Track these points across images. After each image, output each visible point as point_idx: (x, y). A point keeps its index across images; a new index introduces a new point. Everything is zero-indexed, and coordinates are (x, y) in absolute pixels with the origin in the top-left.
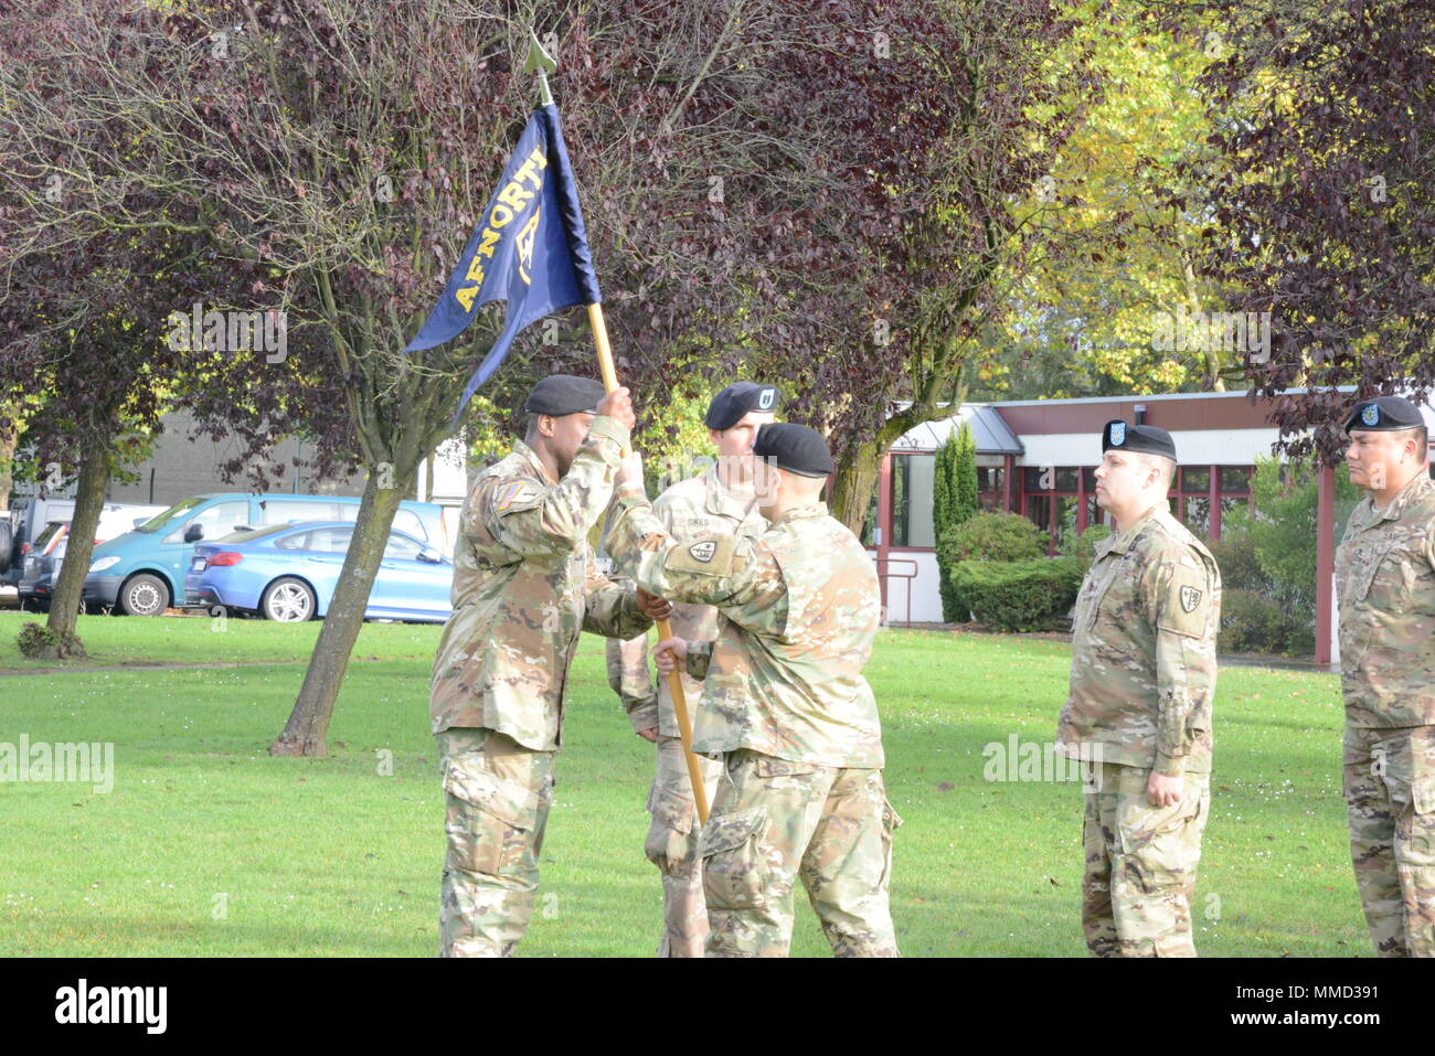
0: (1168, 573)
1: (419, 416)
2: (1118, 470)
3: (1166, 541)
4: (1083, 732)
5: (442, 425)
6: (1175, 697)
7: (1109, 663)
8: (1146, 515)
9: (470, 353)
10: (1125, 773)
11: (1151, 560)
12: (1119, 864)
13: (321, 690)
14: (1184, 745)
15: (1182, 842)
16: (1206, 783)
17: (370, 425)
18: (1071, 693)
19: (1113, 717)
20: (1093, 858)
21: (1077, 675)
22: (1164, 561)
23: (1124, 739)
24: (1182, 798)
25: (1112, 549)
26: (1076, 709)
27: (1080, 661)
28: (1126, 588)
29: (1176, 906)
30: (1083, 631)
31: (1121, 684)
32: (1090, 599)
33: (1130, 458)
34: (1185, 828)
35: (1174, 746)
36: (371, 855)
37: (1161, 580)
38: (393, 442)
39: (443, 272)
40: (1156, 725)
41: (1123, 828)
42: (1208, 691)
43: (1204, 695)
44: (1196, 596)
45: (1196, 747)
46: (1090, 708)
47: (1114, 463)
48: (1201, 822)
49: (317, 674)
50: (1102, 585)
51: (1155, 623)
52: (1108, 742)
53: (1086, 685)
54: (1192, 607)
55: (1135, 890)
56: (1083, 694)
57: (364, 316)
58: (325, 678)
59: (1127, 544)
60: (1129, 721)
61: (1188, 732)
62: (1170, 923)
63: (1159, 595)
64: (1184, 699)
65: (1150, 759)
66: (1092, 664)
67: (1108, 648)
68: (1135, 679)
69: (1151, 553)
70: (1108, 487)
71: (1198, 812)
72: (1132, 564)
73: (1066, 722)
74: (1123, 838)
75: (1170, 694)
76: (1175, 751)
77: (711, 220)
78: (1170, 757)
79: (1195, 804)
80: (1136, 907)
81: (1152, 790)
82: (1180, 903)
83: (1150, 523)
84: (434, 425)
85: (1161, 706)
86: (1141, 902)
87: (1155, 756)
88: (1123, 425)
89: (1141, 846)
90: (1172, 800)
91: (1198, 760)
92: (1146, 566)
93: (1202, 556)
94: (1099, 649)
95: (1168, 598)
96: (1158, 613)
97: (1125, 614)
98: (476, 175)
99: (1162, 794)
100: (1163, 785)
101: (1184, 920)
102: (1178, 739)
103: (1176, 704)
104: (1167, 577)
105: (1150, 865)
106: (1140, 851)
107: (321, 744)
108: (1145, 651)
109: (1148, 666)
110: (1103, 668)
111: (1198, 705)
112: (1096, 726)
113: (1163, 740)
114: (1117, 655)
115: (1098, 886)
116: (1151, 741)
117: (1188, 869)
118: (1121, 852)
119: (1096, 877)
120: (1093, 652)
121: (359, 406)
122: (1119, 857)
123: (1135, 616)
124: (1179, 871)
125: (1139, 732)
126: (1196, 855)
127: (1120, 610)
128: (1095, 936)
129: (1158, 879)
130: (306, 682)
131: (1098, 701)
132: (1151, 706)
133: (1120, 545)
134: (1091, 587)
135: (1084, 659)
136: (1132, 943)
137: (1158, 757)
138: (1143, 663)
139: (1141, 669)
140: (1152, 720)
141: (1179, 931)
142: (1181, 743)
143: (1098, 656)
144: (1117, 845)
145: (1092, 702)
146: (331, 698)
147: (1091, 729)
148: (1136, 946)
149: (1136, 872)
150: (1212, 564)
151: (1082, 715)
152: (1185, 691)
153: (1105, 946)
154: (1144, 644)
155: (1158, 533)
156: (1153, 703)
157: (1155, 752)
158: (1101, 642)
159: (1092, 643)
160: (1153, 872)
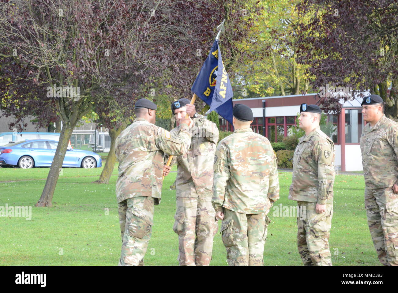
0: (321, 147)
1: (77, 108)
2: (305, 118)
3: (320, 138)
4: (296, 192)
5: (83, 111)
6: (324, 182)
7: (304, 173)
8: (314, 130)
9: (91, 90)
10: (309, 204)
11: (316, 143)
12: (308, 230)
13: (50, 188)
14: (326, 196)
15: (326, 223)
16: (332, 206)
17: (62, 111)
18: (293, 182)
19: (305, 188)
20: (300, 228)
21: (295, 176)
22: (320, 143)
23: (309, 194)
24: (325, 211)
25: (304, 140)
26: (294, 186)
27: (295, 172)
28: (308, 151)
29: (325, 241)
30: (296, 164)
31: (308, 179)
32: (298, 154)
33: (309, 114)
34: (327, 219)
35: (323, 196)
36: (76, 234)
37: (319, 149)
38: (69, 116)
39: (84, 67)
40: (318, 190)
41: (309, 220)
42: (333, 180)
43: (332, 181)
44: (329, 153)
45: (329, 196)
46: (298, 186)
47: (304, 116)
48: (331, 217)
49: (49, 183)
50: (301, 151)
51: (317, 161)
52: (304, 195)
53: (297, 179)
54: (328, 157)
55: (313, 237)
56: (296, 182)
57: (60, 80)
58: (51, 184)
59: (309, 139)
60: (310, 189)
61: (327, 192)
62: (323, 246)
63: (318, 153)
64: (326, 183)
65: (316, 200)
66: (299, 173)
67: (303, 168)
68: (311, 177)
69: (316, 142)
70: (302, 123)
71: (330, 215)
72: (310, 145)
73: (291, 190)
74: (309, 223)
75: (322, 182)
76: (324, 197)
77: (160, 50)
78: (322, 199)
79: (329, 212)
80: (314, 242)
81: (317, 209)
82: (326, 240)
83: (315, 133)
84: (81, 111)
85: (319, 185)
86: (315, 241)
87: (318, 199)
88: (306, 105)
89: (314, 225)
90: (323, 212)
91: (330, 200)
92: (314, 145)
93: (330, 142)
94: (301, 169)
95: (321, 154)
96: (318, 158)
97: (308, 159)
98: (92, 39)
99: (320, 210)
100: (320, 207)
101: (327, 245)
102: (324, 194)
103: (324, 184)
104: (320, 148)
105: (317, 230)
106: (314, 226)
107: (51, 203)
108: (314, 169)
109: (315, 174)
110: (302, 174)
111: (330, 184)
112: (300, 191)
113: (320, 195)
114: (306, 170)
115: (302, 236)
116: (316, 195)
117: (328, 231)
118: (309, 226)
119: (301, 233)
120: (299, 170)
121: (59, 106)
122: (308, 228)
123: (311, 159)
124: (326, 231)
125: (313, 193)
126: (330, 227)
127: (307, 158)
128: (301, 250)
129: (320, 234)
130: (46, 185)
131: (301, 184)
132: (316, 185)
133: (306, 139)
134: (298, 151)
135: (297, 172)
136: (313, 252)
137: (319, 199)
138: (313, 173)
139: (313, 174)
140: (317, 189)
141: (326, 248)
142: (325, 195)
143: (301, 171)
144: (307, 225)
145: (299, 184)
146: (53, 190)
147: (299, 192)
148: (314, 253)
149: (313, 232)
150: (333, 144)
151: (296, 188)
152: (326, 181)
153: (304, 253)
154: (314, 167)
155: (318, 136)
156: (317, 184)
157: (318, 198)
158: (301, 167)
159: (299, 167)
160: (318, 232)
